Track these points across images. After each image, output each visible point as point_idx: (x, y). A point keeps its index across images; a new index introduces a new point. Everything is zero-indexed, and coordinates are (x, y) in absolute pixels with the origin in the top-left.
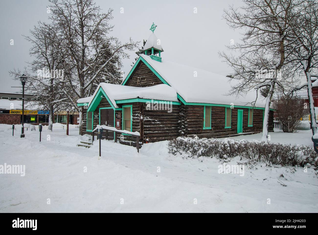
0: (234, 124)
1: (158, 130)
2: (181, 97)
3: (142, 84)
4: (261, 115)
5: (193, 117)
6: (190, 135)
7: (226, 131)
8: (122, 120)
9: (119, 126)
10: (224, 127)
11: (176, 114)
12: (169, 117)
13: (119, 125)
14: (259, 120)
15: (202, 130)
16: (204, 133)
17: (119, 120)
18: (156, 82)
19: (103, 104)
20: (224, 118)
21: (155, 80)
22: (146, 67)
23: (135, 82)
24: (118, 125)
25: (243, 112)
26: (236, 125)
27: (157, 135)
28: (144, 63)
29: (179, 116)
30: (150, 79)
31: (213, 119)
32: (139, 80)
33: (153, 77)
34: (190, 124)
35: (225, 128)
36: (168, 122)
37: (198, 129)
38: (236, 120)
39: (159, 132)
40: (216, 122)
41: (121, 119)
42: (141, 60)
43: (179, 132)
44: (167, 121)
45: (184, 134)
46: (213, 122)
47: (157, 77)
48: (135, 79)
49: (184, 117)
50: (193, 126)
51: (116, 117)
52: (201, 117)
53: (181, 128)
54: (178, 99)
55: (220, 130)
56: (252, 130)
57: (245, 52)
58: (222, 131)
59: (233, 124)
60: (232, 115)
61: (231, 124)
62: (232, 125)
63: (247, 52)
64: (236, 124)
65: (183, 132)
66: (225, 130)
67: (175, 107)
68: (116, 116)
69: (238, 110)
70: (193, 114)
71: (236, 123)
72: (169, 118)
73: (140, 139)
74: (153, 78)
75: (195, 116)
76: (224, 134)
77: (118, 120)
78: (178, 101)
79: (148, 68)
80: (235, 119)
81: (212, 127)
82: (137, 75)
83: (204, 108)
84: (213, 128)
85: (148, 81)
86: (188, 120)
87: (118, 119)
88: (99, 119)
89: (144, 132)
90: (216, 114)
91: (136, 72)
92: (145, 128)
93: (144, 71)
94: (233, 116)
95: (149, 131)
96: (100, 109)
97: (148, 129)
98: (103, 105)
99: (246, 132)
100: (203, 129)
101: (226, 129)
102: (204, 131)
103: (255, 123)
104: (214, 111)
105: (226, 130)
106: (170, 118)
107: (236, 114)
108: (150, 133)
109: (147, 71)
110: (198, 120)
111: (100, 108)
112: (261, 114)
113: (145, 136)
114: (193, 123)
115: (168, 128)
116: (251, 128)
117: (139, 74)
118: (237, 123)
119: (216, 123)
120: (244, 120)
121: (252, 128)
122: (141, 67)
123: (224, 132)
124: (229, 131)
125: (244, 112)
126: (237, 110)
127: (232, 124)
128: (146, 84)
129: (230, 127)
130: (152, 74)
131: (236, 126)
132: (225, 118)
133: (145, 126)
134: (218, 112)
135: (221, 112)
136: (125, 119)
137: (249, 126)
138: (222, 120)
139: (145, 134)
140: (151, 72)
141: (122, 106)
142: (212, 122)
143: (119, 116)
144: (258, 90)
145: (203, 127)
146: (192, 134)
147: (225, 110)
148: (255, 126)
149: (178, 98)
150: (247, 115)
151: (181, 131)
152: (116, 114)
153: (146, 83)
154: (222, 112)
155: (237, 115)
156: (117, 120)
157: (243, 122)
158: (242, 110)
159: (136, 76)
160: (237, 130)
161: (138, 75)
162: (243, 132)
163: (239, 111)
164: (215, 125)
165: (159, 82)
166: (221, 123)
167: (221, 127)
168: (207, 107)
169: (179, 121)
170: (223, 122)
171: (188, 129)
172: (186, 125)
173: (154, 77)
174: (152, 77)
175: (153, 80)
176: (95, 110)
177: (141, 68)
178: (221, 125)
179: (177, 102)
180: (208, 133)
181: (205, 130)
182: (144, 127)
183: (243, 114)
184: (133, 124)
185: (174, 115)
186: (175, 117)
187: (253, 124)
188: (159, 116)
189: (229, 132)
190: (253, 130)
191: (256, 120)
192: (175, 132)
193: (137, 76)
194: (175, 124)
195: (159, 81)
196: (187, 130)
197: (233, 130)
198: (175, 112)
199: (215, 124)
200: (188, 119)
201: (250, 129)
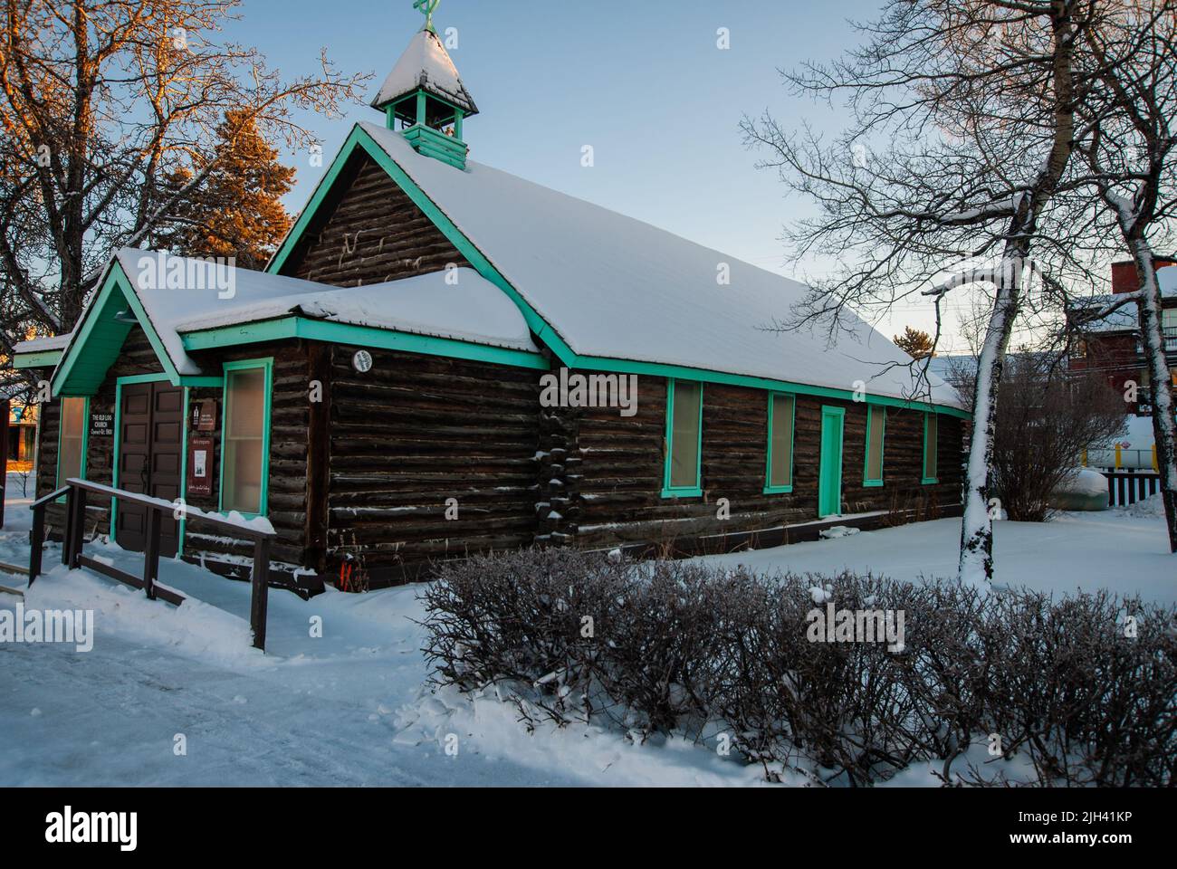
0: (804, 474)
1: (413, 502)
2: (549, 324)
3: (363, 267)
4: (916, 435)
5: (610, 435)
6: (593, 524)
7: (768, 504)
8: (220, 443)
9: (203, 475)
10: (759, 485)
11: (520, 417)
12: (482, 430)
13: (203, 468)
14: (908, 460)
15: (658, 501)
16: (666, 515)
17: (208, 442)
18: (428, 257)
19: (136, 354)
20: (764, 446)
21: (426, 244)
22: (385, 181)
23: (330, 258)
24: (200, 471)
25: (845, 418)
26: (815, 477)
27: (409, 525)
28: (376, 163)
29: (537, 425)
30: (401, 239)
31: (712, 445)
32: (351, 249)
33: (418, 230)
34: (597, 467)
35: (766, 491)
36: (479, 458)
37: (637, 494)
38: (812, 457)
39: (420, 512)
40: (725, 461)
41: (216, 434)
42: (358, 143)
43: (538, 509)
44: (472, 450)
45: (560, 520)
46: (711, 463)
47: (436, 230)
48: (330, 245)
49: (562, 431)
50: (611, 480)
51: (192, 427)
52: (654, 437)
53: (549, 490)
54: (535, 338)
55: (742, 504)
56: (880, 502)
57: (877, 110)
58: (753, 508)
59: (801, 473)
60: (795, 432)
61: (794, 475)
62: (796, 478)
63: (888, 108)
64: (815, 473)
65: (557, 510)
66: (764, 501)
67: (517, 382)
68: (191, 418)
69: (826, 409)
70: (610, 418)
71: (813, 470)
72: (480, 435)
73: (307, 547)
74: (416, 235)
75: (621, 429)
76: (763, 518)
77: (203, 442)
78: (531, 347)
79: (394, 184)
80: (810, 451)
81: (705, 484)
82: (342, 223)
83: (666, 391)
84: (707, 492)
85: (390, 251)
86: (584, 450)
87: (203, 435)
88: (112, 436)
89: (331, 511)
90: (726, 423)
91: (337, 211)
92: (336, 486)
93: (373, 203)
94: (800, 438)
95: (362, 501)
96: (122, 381)
97: (355, 494)
98: (134, 360)
99: (855, 513)
100: (659, 495)
101: (769, 496)
102: (666, 508)
103: (893, 469)
104: (717, 407)
105: (771, 501)
106: (489, 435)
107: (816, 428)
108: (370, 514)
109: (388, 201)
110: (637, 450)
111: (119, 379)
112: (914, 431)
113: (334, 531)
114: (612, 466)
115: (476, 491)
116: (874, 492)
117: (350, 217)
118: (818, 469)
119: (725, 466)
120: (849, 455)
121: (879, 495)
122: (364, 182)
123: (763, 508)
124: (780, 504)
125: (849, 420)
126: (820, 409)
127: (795, 473)
128: (380, 267)
129: (788, 489)
130: (411, 217)
131: (814, 484)
132: (766, 442)
133: (338, 476)
134: (734, 413)
135: (747, 414)
136: (234, 434)
137: (867, 484)
138: (752, 451)
139: (338, 521)
140: (407, 204)
141: (225, 364)
142: (705, 463)
143: (207, 421)
144: (939, 297)
145: (663, 486)
146: (604, 523)
147: (766, 405)
148: (892, 484)
149: (531, 331)
150: (860, 432)
151: (548, 504)
152: (192, 407)
153: (383, 263)
154: (753, 413)
155: (820, 432)
156: (195, 442)
157: (844, 466)
158: (841, 411)
159: (337, 229)
160: (817, 501)
161: (347, 221)
162: (843, 513)
163: (826, 415)
164: (721, 477)
165: (443, 255)
166: (746, 467)
167: (747, 488)
168: (684, 386)
169: (540, 454)
170: (754, 461)
171: (587, 497)
172: (575, 476)
173: (422, 229)
174: (412, 232)
175: (418, 245)
176: (95, 391)
177: (362, 187)
178: (747, 476)
179: (527, 352)
180: (686, 516)
181: (669, 501)
182: (334, 483)
183: (845, 427)
184: (273, 464)
185: (510, 419)
186: (518, 431)
187: (884, 473)
188: (425, 421)
189: (781, 511)
190: (886, 500)
191: (896, 455)
192: (514, 512)
193: (342, 228)
194: (514, 468)
195: (445, 250)
196: (576, 497)
197: (799, 503)
198: (515, 403)
199: (719, 470)
200: (585, 443)
201: (873, 497)
